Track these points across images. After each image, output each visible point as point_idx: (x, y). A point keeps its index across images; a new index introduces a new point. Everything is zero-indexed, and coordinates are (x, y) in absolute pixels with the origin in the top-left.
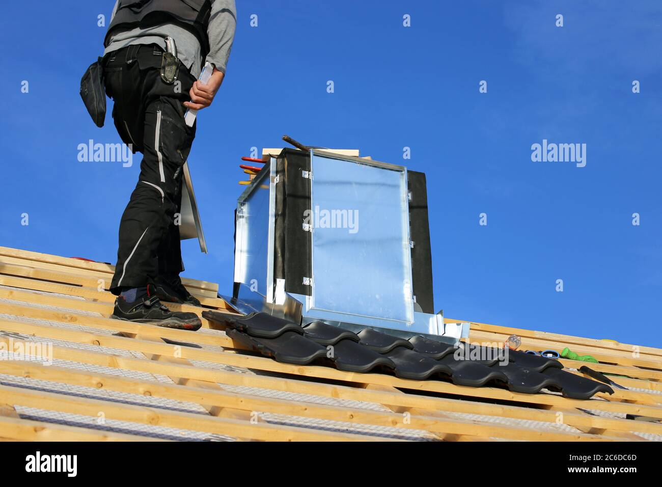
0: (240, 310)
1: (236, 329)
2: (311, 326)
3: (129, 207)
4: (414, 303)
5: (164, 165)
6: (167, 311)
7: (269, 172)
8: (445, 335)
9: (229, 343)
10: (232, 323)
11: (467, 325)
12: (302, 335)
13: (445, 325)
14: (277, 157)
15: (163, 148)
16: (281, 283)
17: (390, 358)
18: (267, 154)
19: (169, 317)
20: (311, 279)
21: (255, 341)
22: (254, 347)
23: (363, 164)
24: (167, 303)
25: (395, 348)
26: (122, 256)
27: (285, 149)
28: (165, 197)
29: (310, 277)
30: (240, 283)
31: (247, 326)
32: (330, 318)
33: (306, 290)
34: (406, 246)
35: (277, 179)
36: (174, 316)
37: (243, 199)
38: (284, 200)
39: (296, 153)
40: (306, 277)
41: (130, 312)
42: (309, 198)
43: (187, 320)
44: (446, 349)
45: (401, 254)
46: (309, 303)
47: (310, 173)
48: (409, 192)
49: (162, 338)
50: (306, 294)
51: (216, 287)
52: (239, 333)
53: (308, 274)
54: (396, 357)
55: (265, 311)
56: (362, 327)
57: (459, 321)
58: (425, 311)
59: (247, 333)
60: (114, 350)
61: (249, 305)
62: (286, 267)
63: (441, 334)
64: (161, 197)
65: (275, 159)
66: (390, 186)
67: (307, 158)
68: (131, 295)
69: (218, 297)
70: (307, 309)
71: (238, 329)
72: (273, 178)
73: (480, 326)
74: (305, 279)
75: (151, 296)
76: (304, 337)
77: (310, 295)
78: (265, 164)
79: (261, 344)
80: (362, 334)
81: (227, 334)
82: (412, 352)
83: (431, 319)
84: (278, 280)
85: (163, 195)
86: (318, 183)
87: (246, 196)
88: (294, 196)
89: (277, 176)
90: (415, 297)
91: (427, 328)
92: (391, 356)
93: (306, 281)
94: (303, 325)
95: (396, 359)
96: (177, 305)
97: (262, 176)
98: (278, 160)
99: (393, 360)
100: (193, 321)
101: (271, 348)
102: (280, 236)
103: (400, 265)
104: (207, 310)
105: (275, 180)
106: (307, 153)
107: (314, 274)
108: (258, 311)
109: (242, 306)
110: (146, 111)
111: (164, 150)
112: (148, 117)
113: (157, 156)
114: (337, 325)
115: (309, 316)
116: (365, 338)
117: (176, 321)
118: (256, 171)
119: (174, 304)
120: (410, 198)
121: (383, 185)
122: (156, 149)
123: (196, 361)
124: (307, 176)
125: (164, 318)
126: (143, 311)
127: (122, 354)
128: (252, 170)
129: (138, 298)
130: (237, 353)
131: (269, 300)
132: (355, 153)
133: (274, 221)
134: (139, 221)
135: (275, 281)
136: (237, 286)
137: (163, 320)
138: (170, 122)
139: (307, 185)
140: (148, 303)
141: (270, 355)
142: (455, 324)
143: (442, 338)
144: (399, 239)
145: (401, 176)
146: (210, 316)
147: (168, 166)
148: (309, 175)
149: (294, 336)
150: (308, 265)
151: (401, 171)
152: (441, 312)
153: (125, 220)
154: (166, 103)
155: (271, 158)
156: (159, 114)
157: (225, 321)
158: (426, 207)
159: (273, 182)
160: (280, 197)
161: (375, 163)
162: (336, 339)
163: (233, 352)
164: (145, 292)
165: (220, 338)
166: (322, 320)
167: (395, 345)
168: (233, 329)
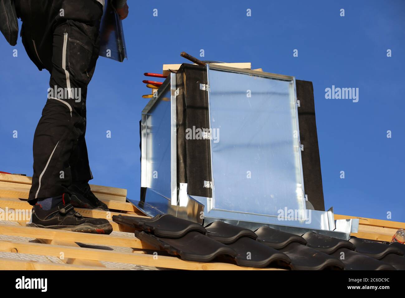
0: (148, 213)
1: (143, 231)
2: (213, 225)
3: (41, 123)
4: (306, 201)
5: (71, 82)
6: (80, 217)
7: (169, 86)
8: (335, 230)
9: (138, 244)
10: (141, 226)
11: (356, 221)
12: (205, 234)
13: (335, 221)
14: (176, 72)
15: (70, 67)
16: (184, 186)
17: (285, 253)
18: (167, 69)
19: (83, 223)
20: (211, 183)
21: (162, 242)
22: (161, 247)
23: (255, 76)
24: (80, 209)
25: (290, 243)
26: (37, 169)
27: (183, 64)
28: (73, 112)
29: (210, 180)
30: (146, 188)
31: (154, 228)
32: (229, 217)
33: (207, 193)
34: (297, 149)
35: (177, 92)
36: (87, 222)
37: (147, 111)
38: (184, 111)
39: (194, 68)
40: (207, 180)
41: (46, 219)
42: (207, 108)
43: (99, 226)
44: (337, 244)
45: (293, 157)
46: (210, 204)
47: (207, 85)
48: (298, 99)
49: (76, 242)
50: (206, 196)
51: (125, 192)
52: (147, 234)
53: (208, 178)
54: (291, 253)
55: (170, 213)
56: (259, 225)
57: (348, 217)
58: (316, 209)
59: (153, 234)
60: (31, 256)
61: (156, 208)
62: (188, 172)
63: (332, 229)
64: (69, 112)
65: (175, 74)
66: (280, 94)
67: (204, 72)
68: (47, 203)
69: (127, 201)
70: (208, 210)
71: (146, 231)
72: (174, 91)
73: (369, 221)
74: (205, 182)
75: (67, 204)
76: (206, 236)
77: (211, 197)
78: (166, 79)
79: (168, 243)
80: (259, 231)
81: (136, 236)
82: (305, 247)
83: (322, 216)
84: (181, 184)
85: (71, 110)
86: (214, 94)
87: (149, 108)
88: (193, 107)
89: (177, 89)
90: (306, 196)
91: (319, 224)
92: (287, 251)
93: (207, 184)
94: (205, 225)
95: (291, 254)
96: (89, 210)
97: (164, 90)
98: (178, 75)
99: (288, 255)
100: (105, 226)
101: (177, 248)
102: (182, 144)
103: (292, 167)
104: (117, 214)
105: (175, 93)
106: (204, 68)
107: (213, 178)
108: (163, 213)
109: (148, 209)
110: (54, 34)
111: (71, 69)
112: (55, 39)
113: (65, 74)
114: (236, 224)
115: (210, 216)
116: (262, 235)
117: (89, 227)
118: (157, 85)
119: (86, 210)
120: (299, 105)
121: (274, 93)
122: (63, 68)
123: (108, 263)
124: (204, 89)
125: (78, 224)
126: (58, 217)
127: (38, 260)
128: (153, 84)
129: (54, 206)
130: (145, 253)
131: (174, 202)
132: (248, 65)
133: (175, 130)
134: (50, 136)
135: (178, 186)
136: (144, 190)
137: (77, 226)
138: (77, 44)
139: (205, 97)
140: (63, 210)
141: (175, 254)
142: (345, 220)
143: (333, 233)
144: (290, 143)
145: (291, 85)
146: (120, 219)
147: (75, 84)
148: (206, 87)
149: (197, 236)
150: (208, 170)
151: (290, 81)
152: (331, 209)
153: (38, 135)
154: (73, 26)
155: (171, 73)
156: (66, 36)
157: (134, 224)
158: (313, 114)
159: (174, 95)
160: (181, 108)
161: (266, 74)
162: (236, 237)
163: (142, 252)
164: (60, 200)
165: (129, 240)
166: (222, 220)
167: (290, 241)
168: (141, 231)
